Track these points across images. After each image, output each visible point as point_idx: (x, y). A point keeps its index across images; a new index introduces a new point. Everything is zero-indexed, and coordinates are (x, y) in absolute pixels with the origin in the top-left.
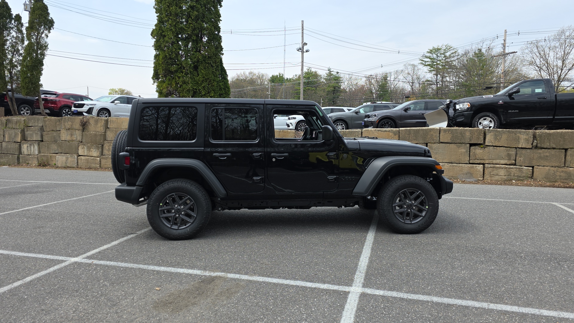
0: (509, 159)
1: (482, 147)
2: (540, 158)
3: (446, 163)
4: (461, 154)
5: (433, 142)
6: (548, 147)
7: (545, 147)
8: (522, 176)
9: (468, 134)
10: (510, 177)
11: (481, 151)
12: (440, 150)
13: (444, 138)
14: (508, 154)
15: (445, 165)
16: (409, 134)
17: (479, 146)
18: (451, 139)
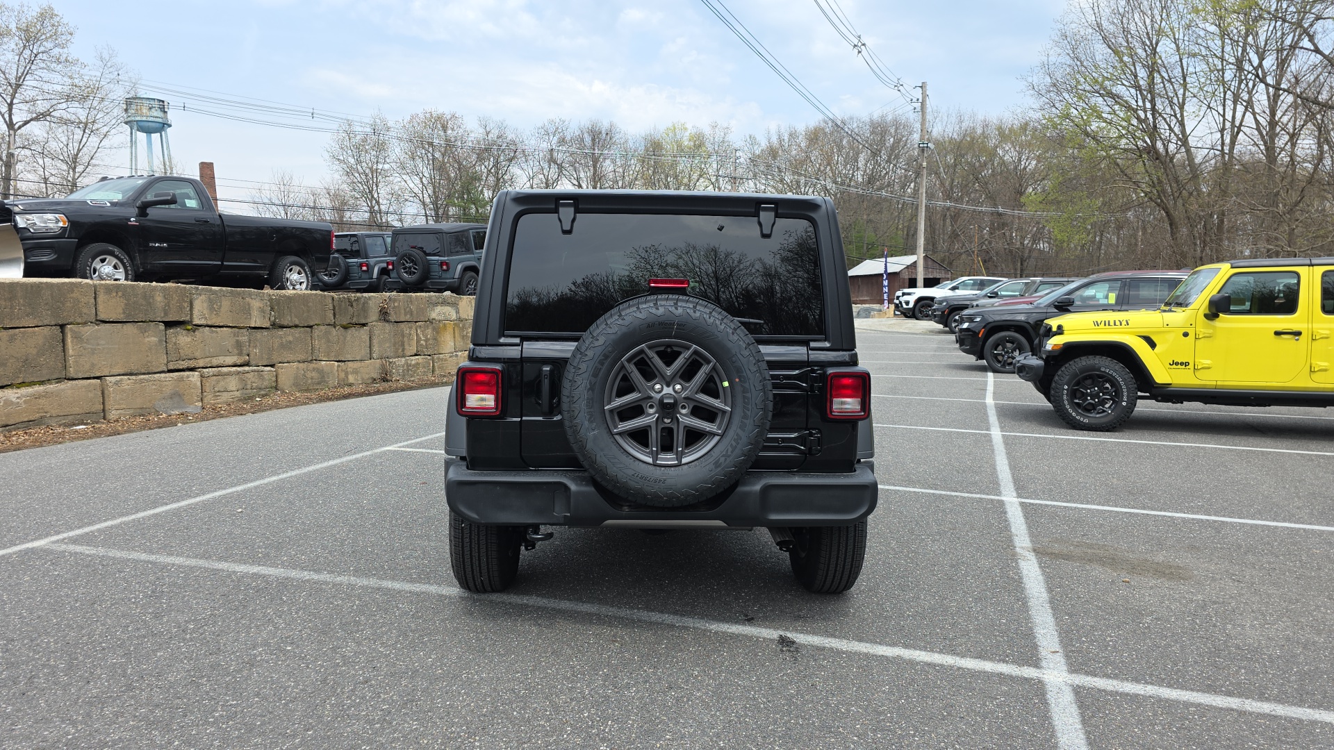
0: (240, 354)
1: (188, 330)
2: (282, 346)
3: (123, 375)
4: (150, 349)
5: (79, 320)
6: (290, 324)
7: (285, 323)
8: (263, 387)
9: (159, 299)
10: (245, 391)
11: (189, 339)
12: (103, 342)
13: (110, 308)
14: (237, 341)
15: (121, 380)
16: (10, 299)
17: (183, 327)
18: (124, 313)
